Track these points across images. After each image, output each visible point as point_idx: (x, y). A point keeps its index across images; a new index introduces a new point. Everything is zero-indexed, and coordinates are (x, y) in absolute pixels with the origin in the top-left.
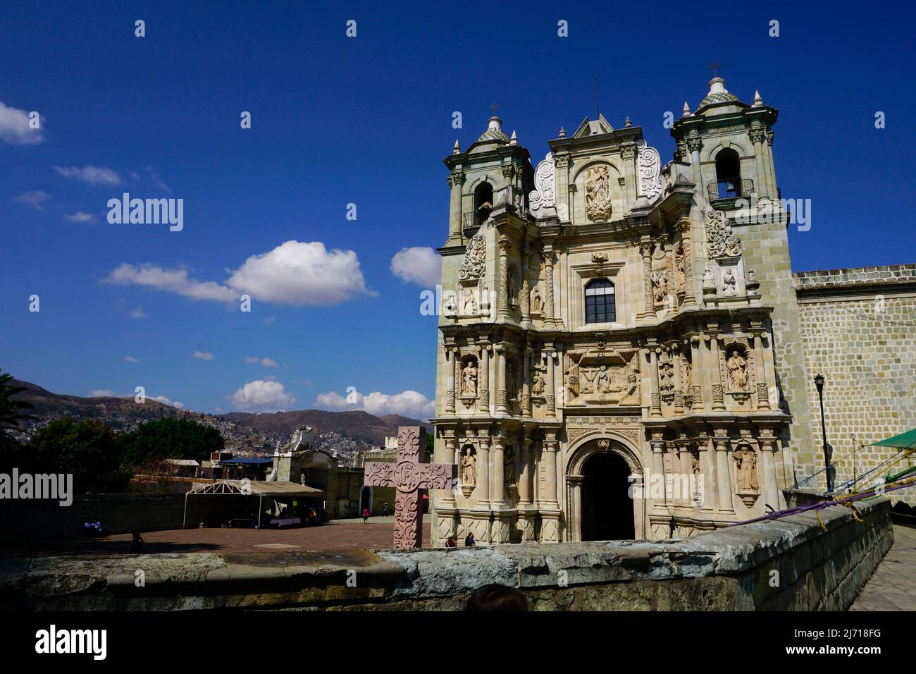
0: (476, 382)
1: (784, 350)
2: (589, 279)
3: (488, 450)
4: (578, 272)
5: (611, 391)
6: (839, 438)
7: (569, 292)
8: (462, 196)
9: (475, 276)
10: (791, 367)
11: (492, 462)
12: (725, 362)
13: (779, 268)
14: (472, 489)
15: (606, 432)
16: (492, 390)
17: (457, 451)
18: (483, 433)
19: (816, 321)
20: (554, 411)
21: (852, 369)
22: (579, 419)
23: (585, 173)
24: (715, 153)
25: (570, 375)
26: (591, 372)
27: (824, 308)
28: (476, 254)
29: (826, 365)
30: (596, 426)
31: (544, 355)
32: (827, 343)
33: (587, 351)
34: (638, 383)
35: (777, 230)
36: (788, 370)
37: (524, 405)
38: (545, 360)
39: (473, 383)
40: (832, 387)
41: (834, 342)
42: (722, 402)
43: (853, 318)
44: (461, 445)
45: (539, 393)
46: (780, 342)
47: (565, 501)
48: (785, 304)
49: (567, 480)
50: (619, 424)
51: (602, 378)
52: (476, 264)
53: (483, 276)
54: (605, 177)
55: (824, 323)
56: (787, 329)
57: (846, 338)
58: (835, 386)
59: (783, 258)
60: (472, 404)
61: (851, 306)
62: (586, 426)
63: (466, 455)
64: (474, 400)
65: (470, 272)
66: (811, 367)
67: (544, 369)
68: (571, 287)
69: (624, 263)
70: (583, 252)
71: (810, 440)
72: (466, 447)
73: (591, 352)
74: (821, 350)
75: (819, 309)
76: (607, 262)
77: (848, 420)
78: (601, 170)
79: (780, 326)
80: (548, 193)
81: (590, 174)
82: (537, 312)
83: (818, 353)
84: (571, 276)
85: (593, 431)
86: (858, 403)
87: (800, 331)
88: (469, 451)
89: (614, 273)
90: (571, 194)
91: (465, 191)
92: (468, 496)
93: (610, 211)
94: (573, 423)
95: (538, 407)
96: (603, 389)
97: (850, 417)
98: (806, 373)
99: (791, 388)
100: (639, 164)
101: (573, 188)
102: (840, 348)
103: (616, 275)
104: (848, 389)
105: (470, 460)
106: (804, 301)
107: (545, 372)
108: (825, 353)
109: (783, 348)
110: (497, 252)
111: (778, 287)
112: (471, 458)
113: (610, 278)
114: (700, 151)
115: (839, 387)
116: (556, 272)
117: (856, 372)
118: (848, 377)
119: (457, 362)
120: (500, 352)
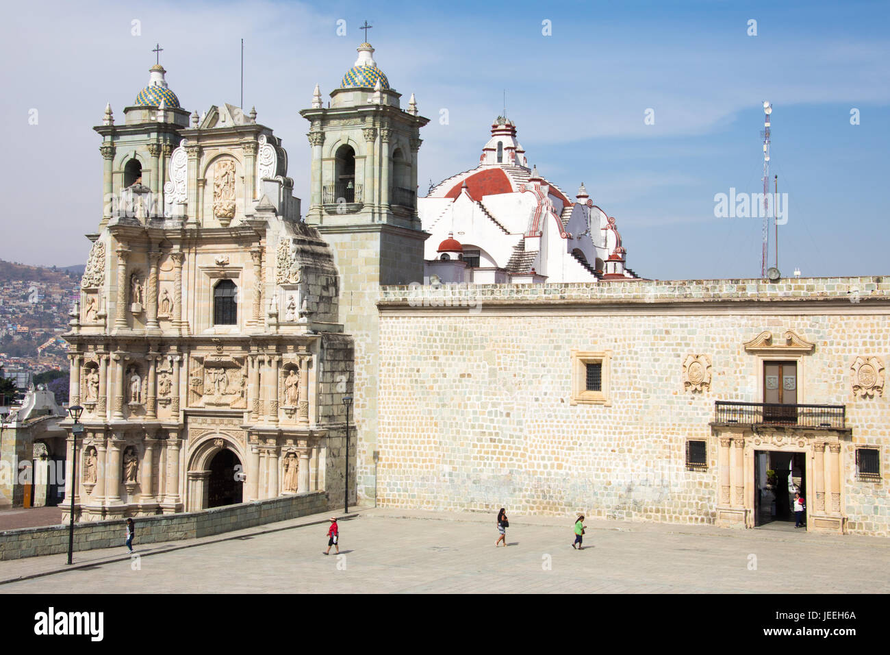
0: (98, 388)
1: (365, 361)
2: (217, 279)
3: (105, 452)
4: (206, 273)
5: (227, 394)
6: (396, 444)
7: (196, 294)
8: (112, 174)
9: (96, 285)
10: (368, 376)
11: (108, 462)
12: (283, 379)
13: (370, 280)
14: (92, 486)
15: (220, 433)
16: (109, 396)
17: (81, 450)
18: (100, 436)
19: (391, 335)
20: (178, 412)
21: (411, 381)
22: (200, 419)
23: (215, 165)
24: (336, 148)
25: (193, 378)
26: (214, 374)
27: (398, 323)
28: (97, 262)
29: (394, 377)
30: (213, 427)
31: (169, 358)
32: (396, 356)
33: (208, 353)
34: (246, 387)
35: (372, 240)
36: (366, 379)
37: (148, 407)
38: (172, 362)
39: (95, 389)
40: (396, 397)
41: (402, 356)
42: (277, 416)
43: (417, 334)
44: (85, 447)
45: (165, 394)
46: (363, 353)
47: (185, 495)
48: (370, 316)
49: (188, 476)
50: (231, 426)
51: (221, 381)
52: (97, 273)
53: (103, 285)
54: (231, 173)
55: (396, 337)
56: (369, 340)
57: (411, 352)
58: (398, 396)
59: (374, 270)
60: (93, 409)
61: (418, 322)
62: (205, 426)
63: (90, 455)
64: (94, 405)
65: (90, 281)
66: (383, 378)
67: (171, 371)
68: (198, 289)
69: (242, 268)
70: (209, 253)
71: (375, 445)
72: (90, 448)
73: (212, 356)
74: (392, 362)
75: (394, 322)
76: (228, 266)
77: (403, 427)
78: (229, 163)
79: (365, 337)
80: (181, 186)
81: (220, 166)
82: (165, 315)
83: (389, 364)
84: (199, 277)
85: (210, 431)
86: (412, 413)
87: (378, 343)
88: (92, 451)
89: (237, 276)
90: (201, 189)
91: (116, 169)
92: (89, 492)
93: (233, 210)
94: (193, 423)
95: (165, 407)
96: (222, 391)
97: (405, 425)
98: (378, 383)
99: (367, 396)
100: (258, 162)
101: (202, 182)
102: (405, 361)
103: (238, 277)
104: (407, 399)
105: (93, 460)
106: (384, 315)
107: (171, 373)
108: (394, 365)
109: (364, 358)
110: (113, 262)
111: (367, 299)
112: (95, 458)
113: (233, 280)
114: (322, 146)
115: (400, 397)
116: (184, 272)
117: (414, 384)
118: (408, 388)
119: (82, 368)
120: (116, 361)
